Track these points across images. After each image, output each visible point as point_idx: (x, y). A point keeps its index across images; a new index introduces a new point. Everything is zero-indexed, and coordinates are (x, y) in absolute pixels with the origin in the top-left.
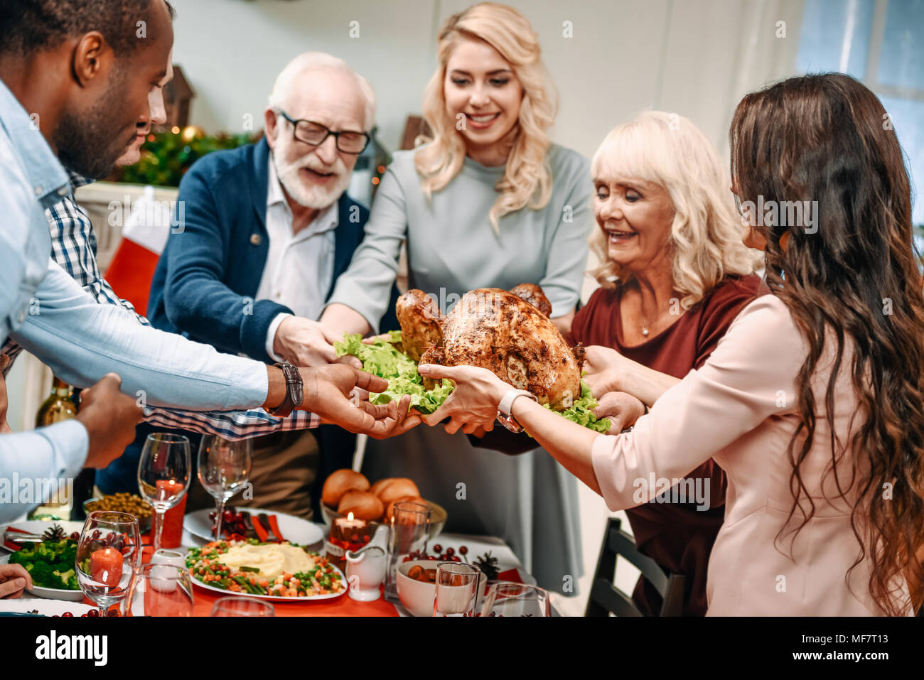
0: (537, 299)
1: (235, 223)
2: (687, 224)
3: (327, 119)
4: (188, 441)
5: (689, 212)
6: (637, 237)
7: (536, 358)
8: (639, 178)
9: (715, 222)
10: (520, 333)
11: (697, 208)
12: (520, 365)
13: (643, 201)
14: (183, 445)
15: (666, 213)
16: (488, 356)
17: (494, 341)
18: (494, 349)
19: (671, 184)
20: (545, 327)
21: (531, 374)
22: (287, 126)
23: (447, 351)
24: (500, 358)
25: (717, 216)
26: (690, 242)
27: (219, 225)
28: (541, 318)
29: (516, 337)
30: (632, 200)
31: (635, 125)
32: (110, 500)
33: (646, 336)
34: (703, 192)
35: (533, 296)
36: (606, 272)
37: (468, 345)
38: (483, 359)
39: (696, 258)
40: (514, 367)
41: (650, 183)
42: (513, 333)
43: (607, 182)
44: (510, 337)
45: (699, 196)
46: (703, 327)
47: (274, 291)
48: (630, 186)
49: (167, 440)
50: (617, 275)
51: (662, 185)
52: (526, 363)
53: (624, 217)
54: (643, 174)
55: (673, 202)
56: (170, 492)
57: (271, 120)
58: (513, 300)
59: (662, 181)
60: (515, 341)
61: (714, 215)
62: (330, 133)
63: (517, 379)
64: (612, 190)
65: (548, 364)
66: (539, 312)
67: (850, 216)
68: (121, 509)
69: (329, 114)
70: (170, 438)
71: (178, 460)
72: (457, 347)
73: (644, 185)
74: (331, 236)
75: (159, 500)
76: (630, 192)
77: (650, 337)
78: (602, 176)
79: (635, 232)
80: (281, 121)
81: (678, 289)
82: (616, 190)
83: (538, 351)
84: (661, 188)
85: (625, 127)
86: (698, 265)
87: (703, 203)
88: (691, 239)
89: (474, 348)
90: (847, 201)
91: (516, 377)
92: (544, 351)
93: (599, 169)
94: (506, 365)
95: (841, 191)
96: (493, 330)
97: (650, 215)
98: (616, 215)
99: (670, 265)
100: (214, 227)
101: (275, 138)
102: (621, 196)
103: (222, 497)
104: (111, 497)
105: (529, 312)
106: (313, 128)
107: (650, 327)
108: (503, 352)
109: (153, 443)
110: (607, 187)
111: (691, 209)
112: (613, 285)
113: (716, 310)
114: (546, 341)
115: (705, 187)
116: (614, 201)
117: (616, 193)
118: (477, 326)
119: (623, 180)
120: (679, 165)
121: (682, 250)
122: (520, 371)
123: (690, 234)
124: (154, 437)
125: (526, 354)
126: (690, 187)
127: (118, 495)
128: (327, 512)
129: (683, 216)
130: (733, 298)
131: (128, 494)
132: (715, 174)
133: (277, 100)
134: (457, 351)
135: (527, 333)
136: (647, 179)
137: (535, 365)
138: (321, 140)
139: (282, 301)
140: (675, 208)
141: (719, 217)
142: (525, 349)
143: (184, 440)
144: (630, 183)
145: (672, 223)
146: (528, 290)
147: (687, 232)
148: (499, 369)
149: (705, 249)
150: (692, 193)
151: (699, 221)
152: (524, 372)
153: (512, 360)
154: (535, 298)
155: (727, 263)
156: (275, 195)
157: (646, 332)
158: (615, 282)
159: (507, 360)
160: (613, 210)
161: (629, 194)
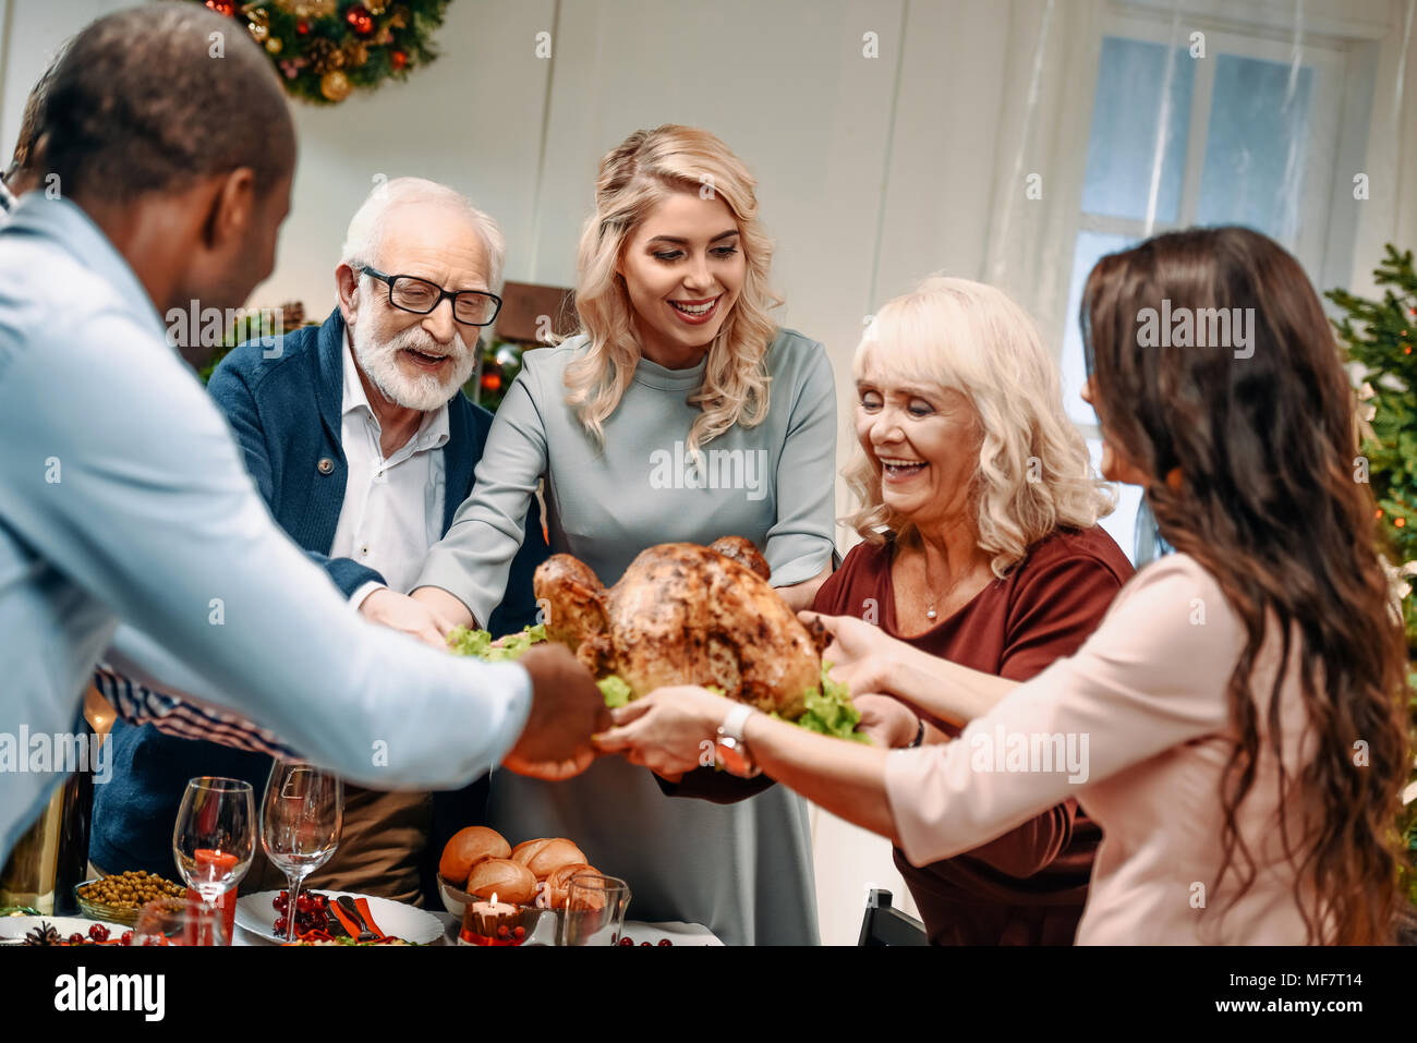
0: (748, 558)
1: (292, 439)
2: (1004, 451)
3: (440, 274)
4: (251, 788)
5: (1006, 432)
6: (926, 472)
7: (751, 641)
8: (930, 381)
9: (1042, 447)
10: (726, 605)
11: (1018, 427)
12: (727, 654)
13: (935, 415)
14: (244, 794)
15: (972, 433)
16: (679, 641)
17: (687, 618)
18: (686, 631)
19: (979, 392)
20: (763, 594)
21: (744, 666)
22: (375, 286)
23: (616, 639)
24: (698, 643)
25: (1046, 438)
26: (1006, 478)
27: (266, 442)
28: (756, 581)
29: (719, 610)
30: (920, 413)
31: (921, 301)
32: (116, 882)
33: (933, 619)
34: (1026, 403)
35: (740, 553)
36: (872, 519)
37: (648, 626)
38: (671, 645)
39: (1013, 501)
40: (718, 657)
41: (947, 389)
42: (715, 606)
43: (880, 386)
44: (711, 612)
45: (1019, 408)
46: (1015, 602)
47: (359, 546)
48: (916, 393)
49: (219, 787)
50: (888, 524)
51: (965, 393)
52: (737, 650)
53: (907, 439)
54: (938, 376)
55: (981, 418)
56: (223, 869)
57: (347, 281)
58: (710, 556)
59: (966, 387)
60: (718, 617)
61: (1041, 436)
62: (444, 295)
63: (725, 675)
64: (887, 399)
65: (771, 650)
66: (753, 574)
67: (1267, 446)
68: (134, 895)
69: (441, 267)
70: (223, 784)
71: (237, 818)
72: (632, 631)
73: (938, 391)
74: (439, 456)
75: (208, 880)
76: (914, 403)
77: (940, 621)
78: (870, 378)
79: (925, 462)
80: (364, 280)
81: (985, 547)
82: (893, 399)
83: (754, 631)
84: (962, 397)
85: (907, 303)
86: (1016, 513)
87: (1027, 420)
88: (1009, 472)
89: (657, 630)
90: (1262, 425)
91: (723, 672)
92: (763, 630)
93: (866, 365)
94: (707, 654)
95: (1251, 410)
96: (684, 603)
97: (947, 435)
98: (895, 435)
99: (974, 511)
100: (258, 445)
101: (355, 309)
102: (901, 408)
103: (298, 873)
104: (119, 878)
105: (738, 573)
106: (418, 288)
107: (938, 605)
108: (701, 635)
109: (196, 792)
110: (879, 395)
111: (1008, 428)
112: (882, 539)
113: (1035, 579)
114: (765, 614)
115: (1027, 395)
116: (890, 416)
117: (894, 404)
118: (659, 597)
119: (906, 384)
120: (991, 361)
121: (994, 490)
122: (728, 663)
123: (1007, 466)
124: (199, 783)
125: (736, 636)
126: (1007, 396)
127: (128, 873)
128: (448, 891)
129: (996, 440)
130: (1064, 561)
131: (143, 873)
132: (1043, 375)
133: (355, 249)
134: (632, 637)
135: (735, 604)
136: (942, 384)
137: (750, 652)
138: (430, 307)
139: (368, 562)
140: (984, 427)
141: (1049, 441)
142: (735, 629)
143: (245, 787)
144: (917, 390)
145: (979, 450)
146: (732, 545)
147: (1003, 461)
148: (697, 660)
149: (1027, 488)
150: (1010, 406)
151: (1020, 447)
152: (734, 664)
153: (715, 646)
154: (743, 555)
155: (1061, 508)
156: (354, 395)
157: (932, 614)
158: (885, 534)
159: (708, 647)
160: (890, 429)
161: (915, 404)
